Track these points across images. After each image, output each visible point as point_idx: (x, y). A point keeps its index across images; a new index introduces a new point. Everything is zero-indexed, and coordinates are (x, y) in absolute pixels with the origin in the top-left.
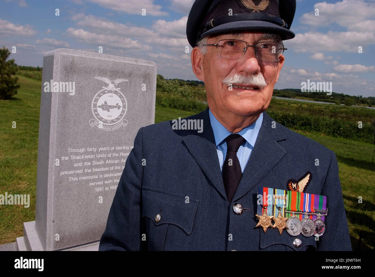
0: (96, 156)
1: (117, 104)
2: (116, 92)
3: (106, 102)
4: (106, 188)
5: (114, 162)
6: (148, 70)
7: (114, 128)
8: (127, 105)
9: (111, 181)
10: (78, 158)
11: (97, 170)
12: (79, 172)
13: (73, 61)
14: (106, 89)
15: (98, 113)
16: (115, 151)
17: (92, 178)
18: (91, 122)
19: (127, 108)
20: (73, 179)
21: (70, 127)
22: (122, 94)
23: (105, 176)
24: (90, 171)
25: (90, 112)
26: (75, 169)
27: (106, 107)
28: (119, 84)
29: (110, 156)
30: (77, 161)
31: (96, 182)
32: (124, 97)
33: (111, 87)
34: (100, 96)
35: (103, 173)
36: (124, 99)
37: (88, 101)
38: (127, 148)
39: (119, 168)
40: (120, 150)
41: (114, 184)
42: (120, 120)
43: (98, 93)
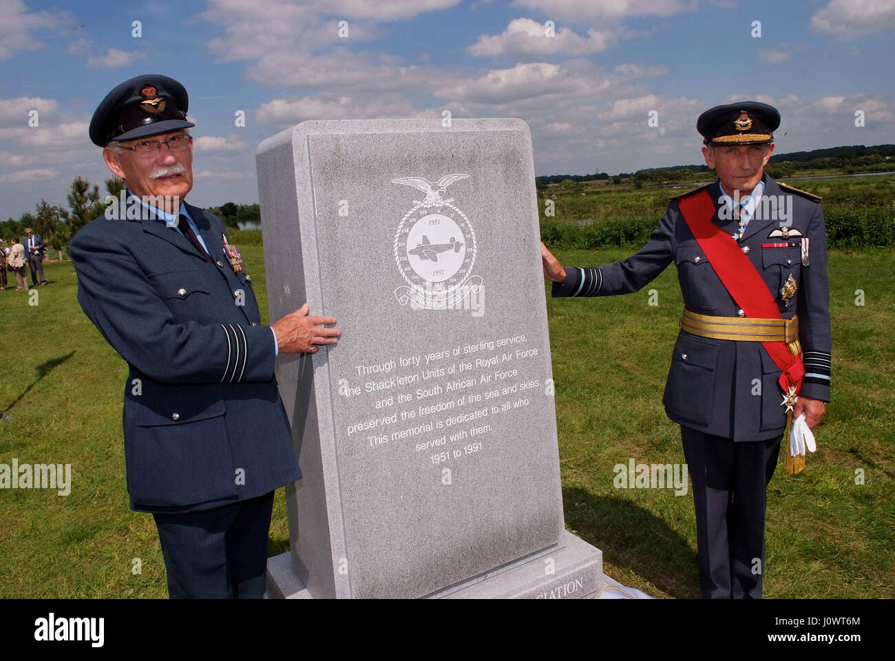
0: (420, 376)
1: (453, 239)
2: (445, 210)
3: (425, 239)
4: (454, 452)
5: (463, 385)
6: (512, 143)
8: (474, 238)
9: (464, 435)
10: (382, 386)
11: (427, 410)
12: (387, 420)
13: (338, 148)
14: (422, 205)
15: (412, 270)
16: (462, 357)
17: (420, 431)
18: (398, 293)
19: (475, 246)
20: (378, 441)
21: (354, 313)
22: (460, 213)
23: (449, 423)
24: (412, 415)
25: (393, 268)
26: (378, 414)
27: (428, 251)
28: (450, 188)
29: (453, 371)
30: (381, 395)
31: (430, 440)
32: (466, 219)
33: (433, 198)
34: (409, 225)
35: (442, 415)
36: (466, 224)
37: (386, 241)
38: (490, 346)
39: (478, 398)
40: (474, 353)
41: (471, 440)
42: (465, 278)
43: (405, 219)
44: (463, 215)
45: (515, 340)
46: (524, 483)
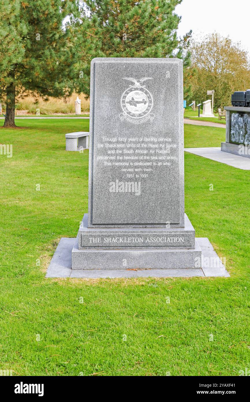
0: (126, 145)
1: (144, 100)
2: (142, 89)
3: (133, 99)
4: (136, 175)
5: (143, 152)
7: (142, 121)
8: (152, 100)
9: (141, 170)
10: (111, 146)
11: (127, 158)
12: (112, 158)
13: (104, 66)
14: (133, 87)
15: (127, 108)
16: (143, 142)
17: (123, 164)
18: (120, 116)
19: (152, 103)
20: (108, 164)
22: (147, 91)
23: (135, 164)
24: (121, 158)
25: (119, 107)
26: (109, 155)
27: (133, 103)
29: (139, 146)
30: (110, 149)
31: (127, 168)
33: (137, 84)
34: (127, 93)
35: (133, 161)
36: (150, 95)
37: (118, 98)
38: (155, 140)
39: (148, 158)
40: (149, 142)
41: (144, 172)
42: (147, 114)
43: (126, 91)
44: (149, 92)
45: (167, 140)
46: (165, 195)
